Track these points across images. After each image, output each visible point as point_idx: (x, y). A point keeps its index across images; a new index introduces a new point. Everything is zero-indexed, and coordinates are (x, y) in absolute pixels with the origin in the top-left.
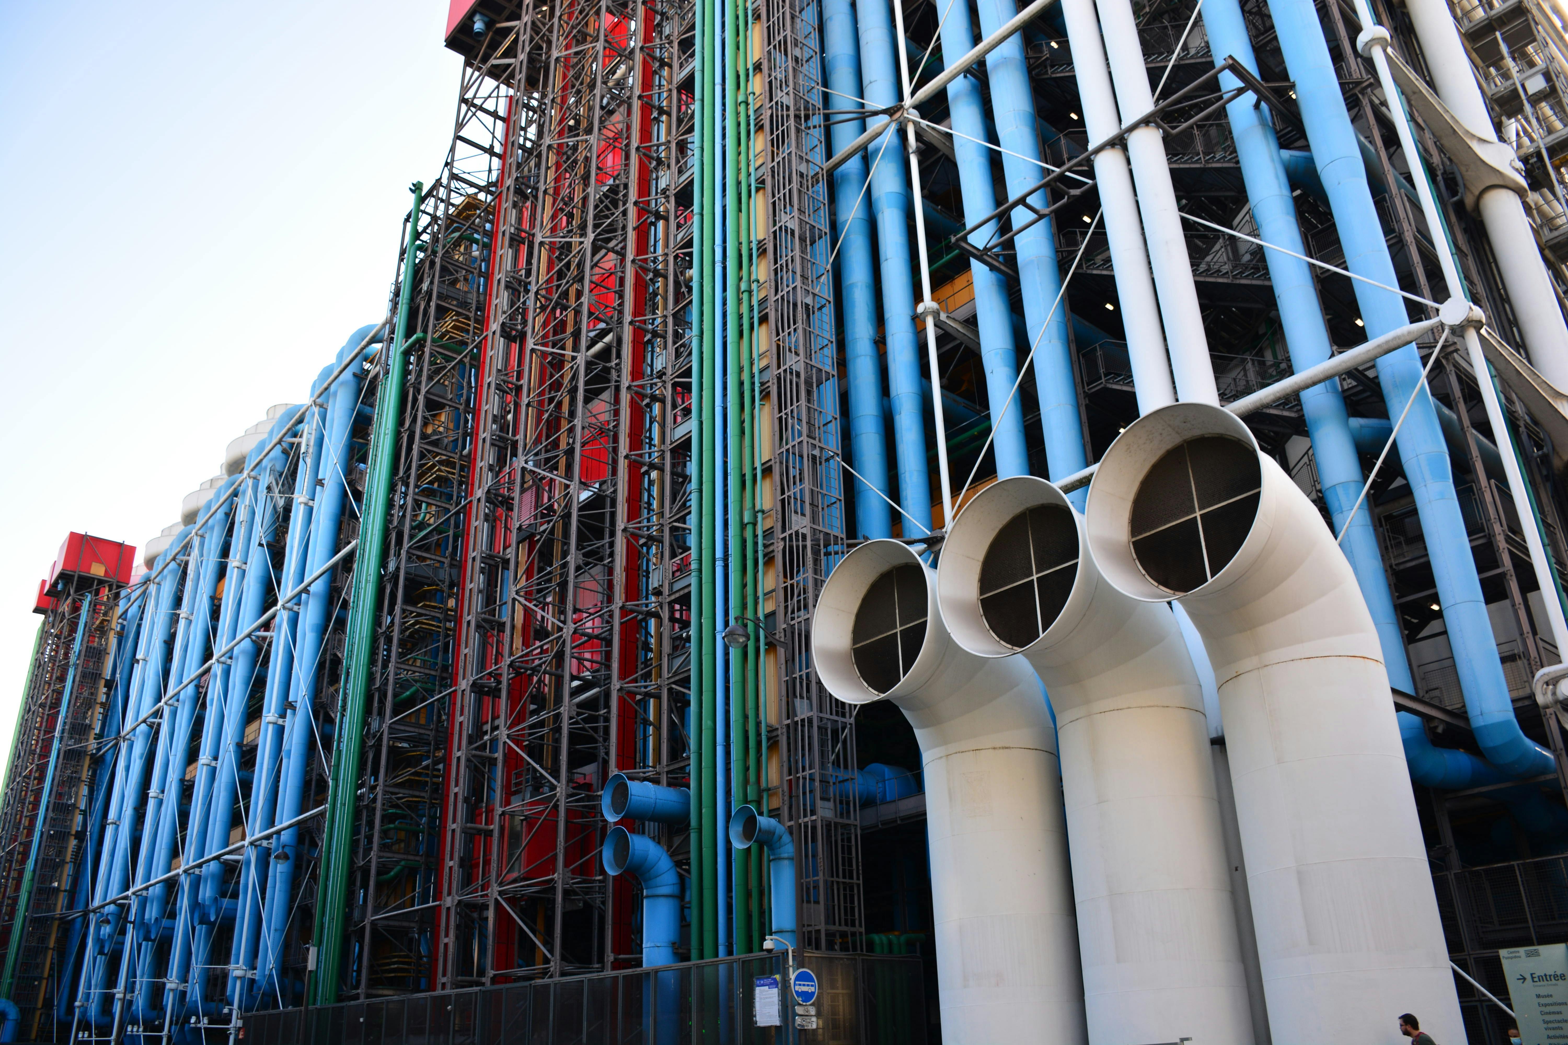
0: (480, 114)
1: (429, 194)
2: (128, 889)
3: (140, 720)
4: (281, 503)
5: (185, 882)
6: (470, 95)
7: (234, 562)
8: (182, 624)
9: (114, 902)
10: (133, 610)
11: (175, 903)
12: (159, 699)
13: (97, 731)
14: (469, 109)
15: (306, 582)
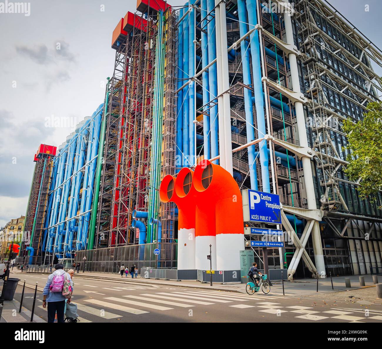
0: (120, 63)
1: (111, 80)
2: (56, 224)
3: (58, 187)
4: (86, 142)
5: (68, 223)
6: (118, 59)
7: (77, 154)
8: (67, 166)
9: (53, 226)
10: (56, 162)
11: (66, 226)
12: (62, 183)
13: (49, 189)
14: (117, 62)
15: (91, 160)
